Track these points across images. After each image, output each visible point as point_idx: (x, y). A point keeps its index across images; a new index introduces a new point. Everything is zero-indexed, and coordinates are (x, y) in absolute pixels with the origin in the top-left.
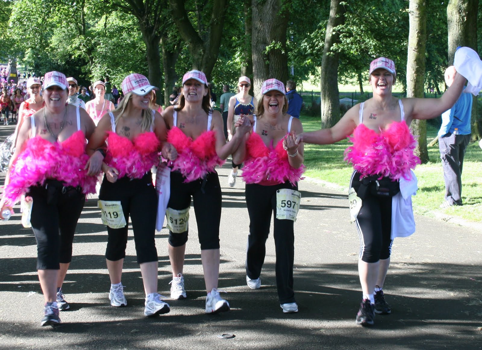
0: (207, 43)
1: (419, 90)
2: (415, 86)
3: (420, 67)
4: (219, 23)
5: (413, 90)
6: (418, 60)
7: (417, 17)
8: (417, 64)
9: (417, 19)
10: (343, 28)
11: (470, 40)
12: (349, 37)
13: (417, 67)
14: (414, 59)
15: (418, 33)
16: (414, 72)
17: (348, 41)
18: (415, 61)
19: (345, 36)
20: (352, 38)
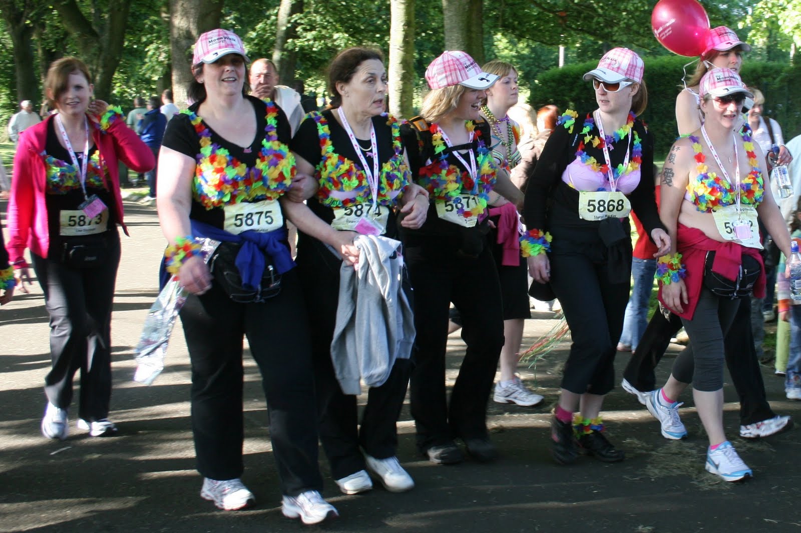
0: (105, 37)
1: (406, 104)
2: (401, 97)
3: (407, 72)
4: (122, 10)
5: (399, 103)
6: (405, 63)
7: (403, 3)
8: (404, 68)
9: (403, 6)
10: (301, 18)
11: (474, 35)
12: (311, 30)
13: (404, 71)
14: (399, 61)
15: (404, 25)
16: (399, 79)
17: (310, 35)
18: (401, 63)
19: (305, 30)
20: (314, 33)
